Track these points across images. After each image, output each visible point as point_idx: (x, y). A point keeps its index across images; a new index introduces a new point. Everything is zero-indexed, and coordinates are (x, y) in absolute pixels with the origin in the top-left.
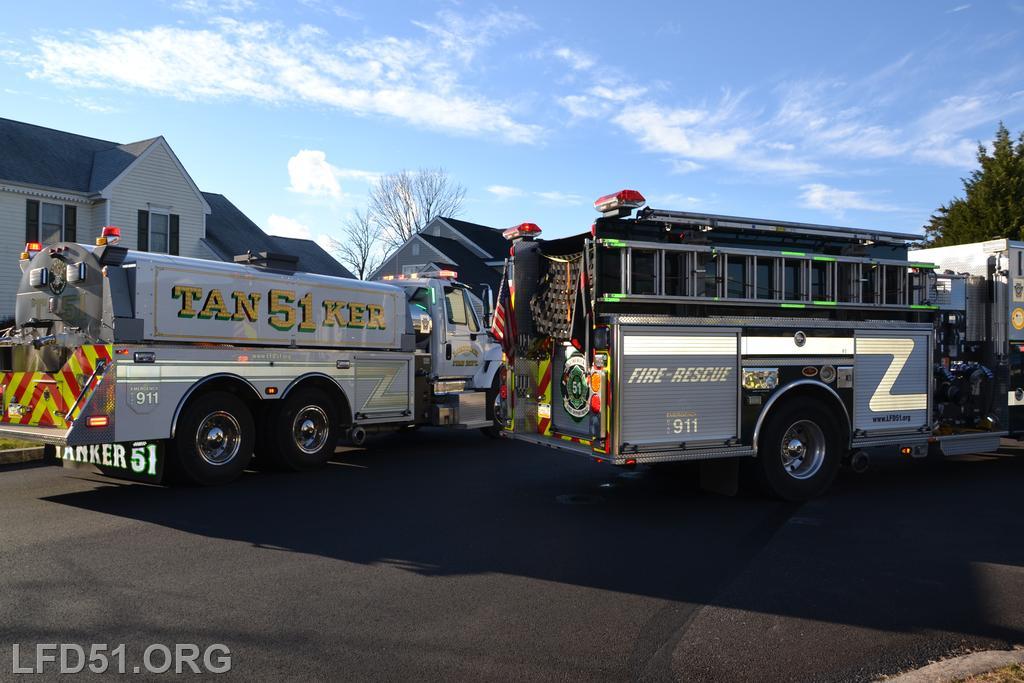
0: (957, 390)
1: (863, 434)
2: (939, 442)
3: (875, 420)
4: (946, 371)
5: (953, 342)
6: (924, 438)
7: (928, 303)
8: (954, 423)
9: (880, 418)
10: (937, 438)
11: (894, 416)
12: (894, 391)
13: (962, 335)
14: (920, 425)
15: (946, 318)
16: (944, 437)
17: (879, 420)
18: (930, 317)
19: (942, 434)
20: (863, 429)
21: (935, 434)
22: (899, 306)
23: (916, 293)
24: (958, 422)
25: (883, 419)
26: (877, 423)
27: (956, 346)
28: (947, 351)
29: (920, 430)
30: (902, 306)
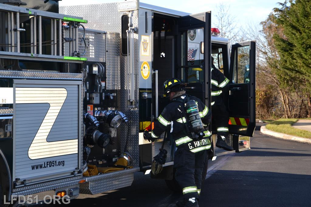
0: (101, 134)
1: (23, 183)
2: (88, 183)
3: (33, 168)
4: (92, 117)
5: (96, 91)
6: (77, 180)
7: (78, 55)
8: (98, 163)
9: (38, 165)
10: (87, 180)
11: (50, 162)
12: (50, 139)
13: (103, 84)
14: (73, 168)
15: (91, 69)
16: (93, 178)
17: (37, 167)
18: (77, 68)
19: (91, 175)
20: (22, 177)
21: (85, 176)
22: (53, 57)
23: (66, 45)
24: (100, 163)
25: (41, 167)
26: (35, 170)
27: (99, 95)
28: (91, 98)
29: (72, 173)
30: (56, 56)
